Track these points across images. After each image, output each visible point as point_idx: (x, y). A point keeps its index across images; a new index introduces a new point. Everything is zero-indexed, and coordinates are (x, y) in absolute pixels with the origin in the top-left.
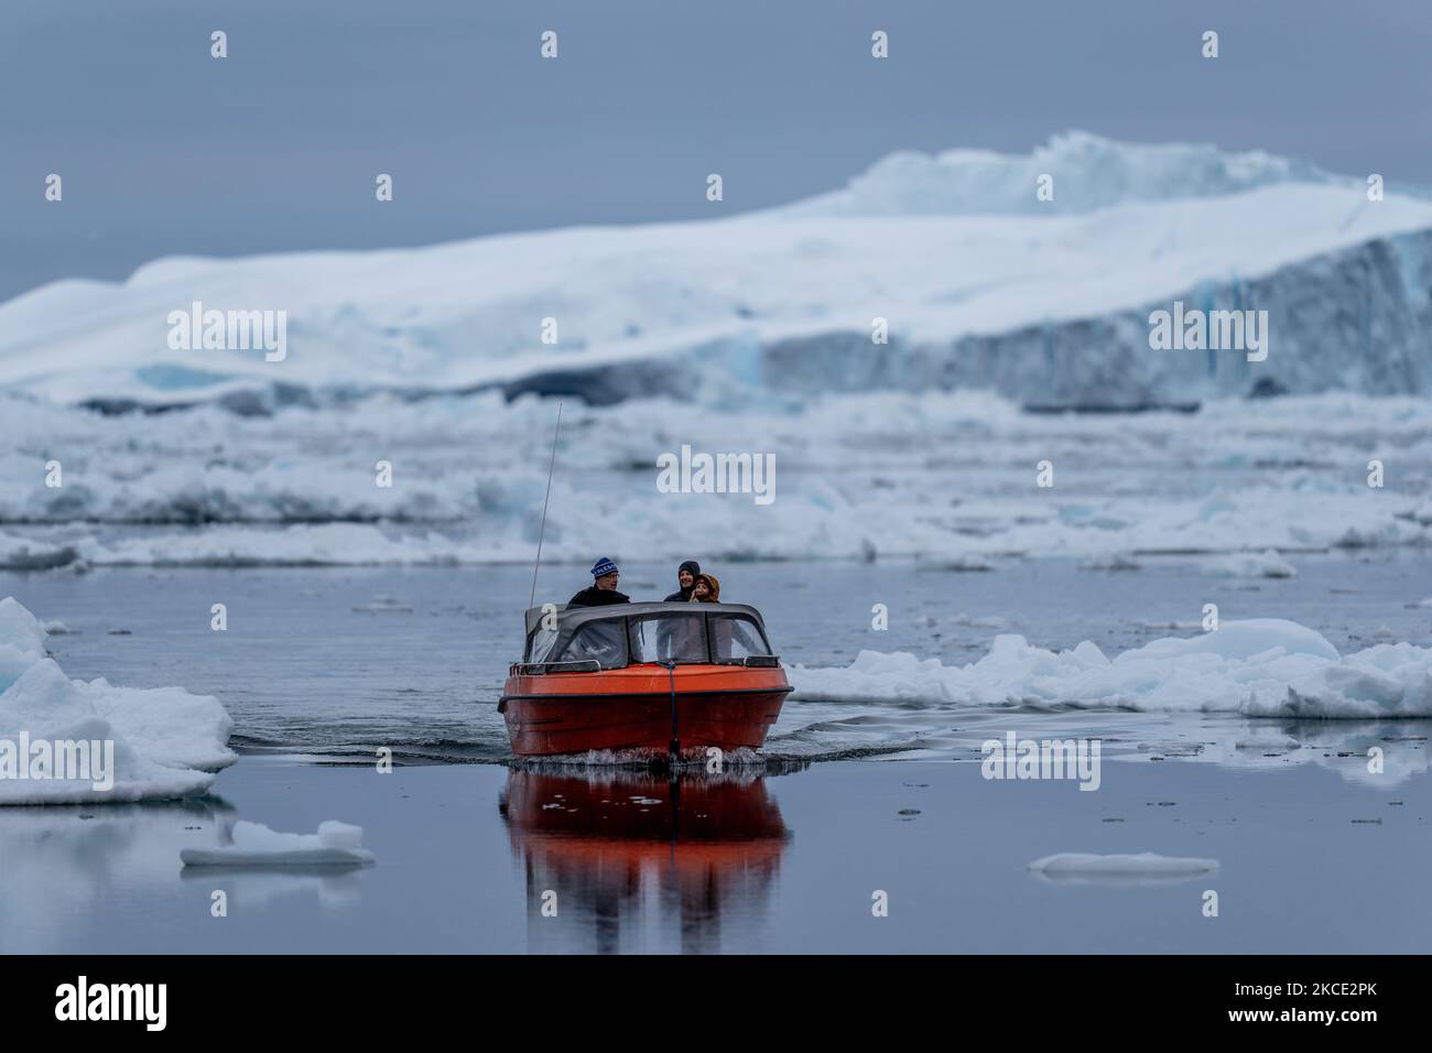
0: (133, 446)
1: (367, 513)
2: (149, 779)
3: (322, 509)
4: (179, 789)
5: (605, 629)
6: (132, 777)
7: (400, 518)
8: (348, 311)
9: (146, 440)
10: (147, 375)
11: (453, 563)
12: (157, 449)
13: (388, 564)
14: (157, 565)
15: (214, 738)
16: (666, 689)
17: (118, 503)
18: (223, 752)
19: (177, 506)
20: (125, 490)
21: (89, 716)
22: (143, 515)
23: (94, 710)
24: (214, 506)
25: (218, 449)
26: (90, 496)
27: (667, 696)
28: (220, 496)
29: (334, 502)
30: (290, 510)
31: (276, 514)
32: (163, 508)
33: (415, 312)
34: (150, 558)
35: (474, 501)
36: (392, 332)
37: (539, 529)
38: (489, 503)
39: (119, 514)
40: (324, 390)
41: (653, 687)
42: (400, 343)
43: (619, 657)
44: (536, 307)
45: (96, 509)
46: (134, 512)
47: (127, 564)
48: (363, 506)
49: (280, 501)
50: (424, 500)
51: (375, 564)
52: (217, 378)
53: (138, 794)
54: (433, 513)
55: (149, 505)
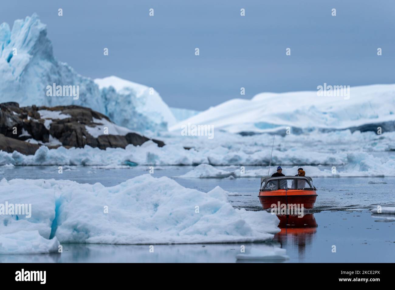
0: (256, 144)
1: (316, 163)
2: (256, 236)
3: (304, 162)
4: (264, 239)
5: (274, 182)
6: (251, 235)
7: (325, 165)
8: (313, 107)
9: (260, 143)
10: (257, 125)
11: (338, 177)
12: (263, 145)
13: (320, 177)
14: (256, 177)
15: (274, 225)
16: (285, 195)
17: (248, 160)
18: (276, 229)
19: (264, 161)
20: (250, 157)
21: (239, 219)
22: (254, 164)
23: (241, 217)
24: (274, 161)
25: (279, 145)
26: (240, 158)
27: (285, 196)
28: (276, 158)
29: (307, 160)
30: (295, 162)
31: (291, 163)
32: (260, 162)
33: (331, 108)
34: (255, 175)
35: (346, 160)
36: (325, 113)
37: (364, 167)
38: (351, 160)
39: (248, 163)
40: (306, 129)
41: (282, 194)
42: (327, 116)
43: (276, 188)
44: (364, 106)
45: (242, 162)
46: (252, 163)
47: (248, 177)
48: (315, 161)
49: (292, 160)
50: (332, 159)
51: (317, 177)
52: (277, 126)
53: (253, 240)
54: (335, 163)
55: (256, 161)
